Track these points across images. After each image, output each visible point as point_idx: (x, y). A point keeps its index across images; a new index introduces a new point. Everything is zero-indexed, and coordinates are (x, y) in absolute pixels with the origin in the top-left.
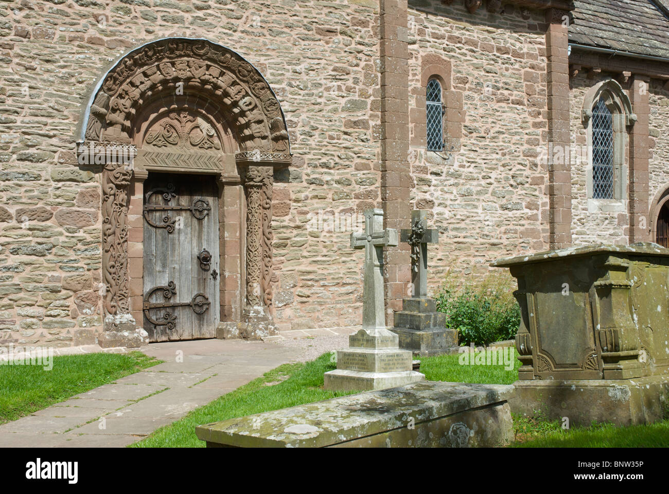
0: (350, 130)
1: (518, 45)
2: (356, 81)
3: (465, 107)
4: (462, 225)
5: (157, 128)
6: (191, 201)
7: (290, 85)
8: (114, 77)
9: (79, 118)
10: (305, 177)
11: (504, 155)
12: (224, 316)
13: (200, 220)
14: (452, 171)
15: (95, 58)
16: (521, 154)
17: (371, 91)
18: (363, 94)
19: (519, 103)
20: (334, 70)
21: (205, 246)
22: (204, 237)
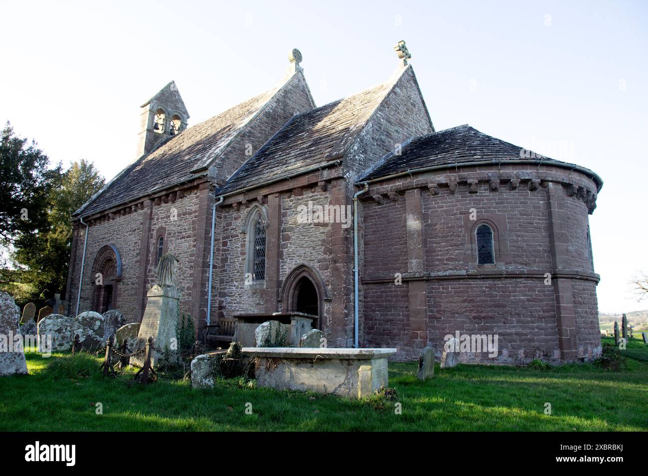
3: (169, 245)
10: (125, 283)
16: (187, 262)
19: (189, 237)
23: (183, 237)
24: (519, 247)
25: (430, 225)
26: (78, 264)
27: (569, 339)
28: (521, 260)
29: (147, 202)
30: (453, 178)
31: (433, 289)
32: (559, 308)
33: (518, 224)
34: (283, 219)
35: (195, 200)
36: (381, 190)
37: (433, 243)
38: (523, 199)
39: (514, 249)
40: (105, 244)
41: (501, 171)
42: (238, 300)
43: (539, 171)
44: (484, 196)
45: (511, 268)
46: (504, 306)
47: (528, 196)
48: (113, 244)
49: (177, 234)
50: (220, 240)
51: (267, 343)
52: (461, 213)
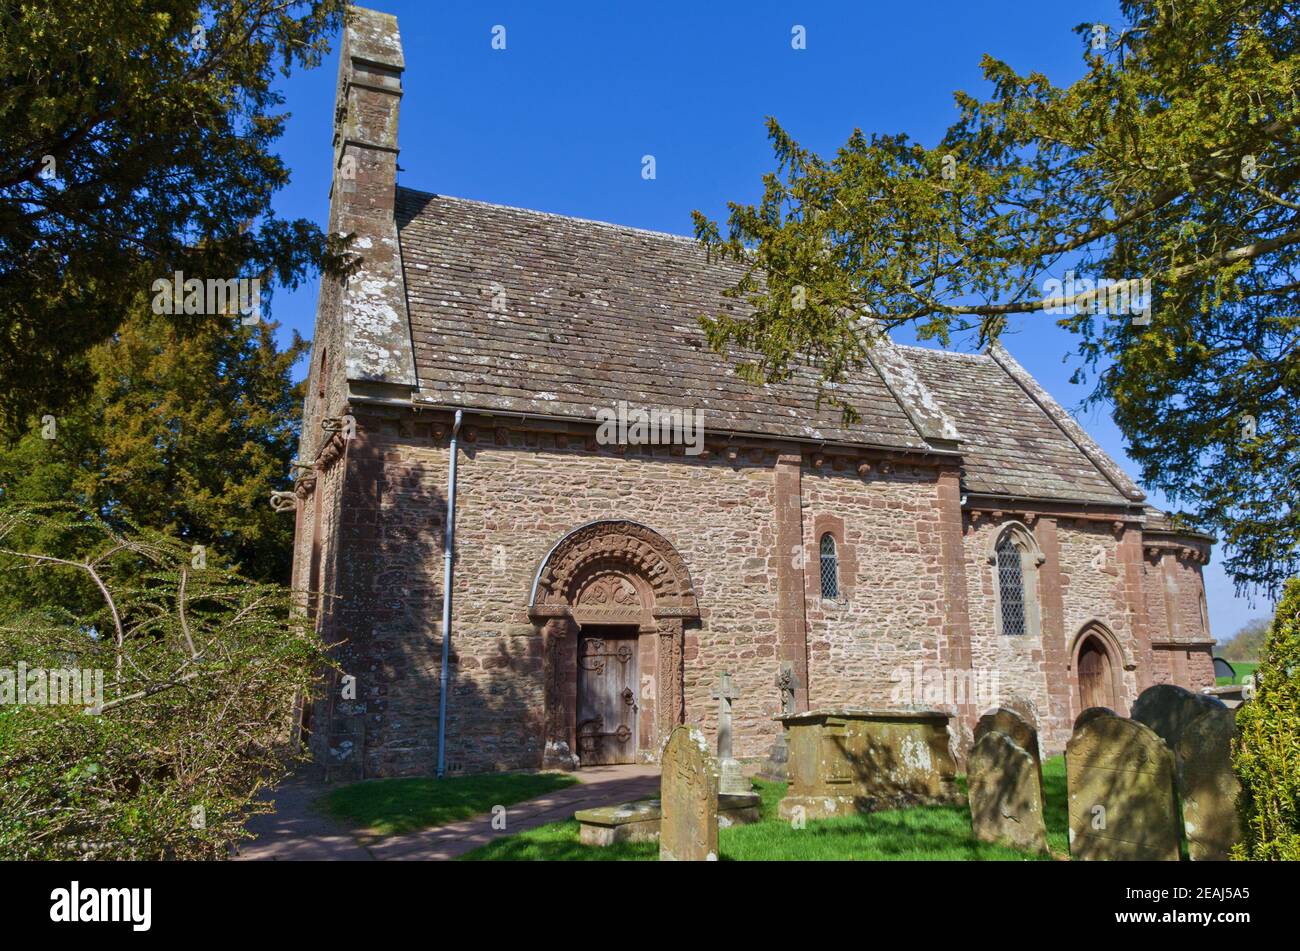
0: (749, 584)
1: (910, 499)
2: (755, 543)
3: (858, 558)
4: (859, 664)
5: (589, 590)
6: (616, 646)
7: (697, 550)
8: (557, 555)
9: (530, 587)
10: (710, 626)
11: (899, 599)
12: (645, 743)
13: (624, 663)
14: (846, 615)
15: (543, 540)
16: (917, 597)
17: (768, 550)
18: (761, 552)
19: (913, 551)
20: (735, 535)
21: (627, 685)
22: (627, 677)
23: (898, 549)
48: (634, 521)
49: (880, 540)
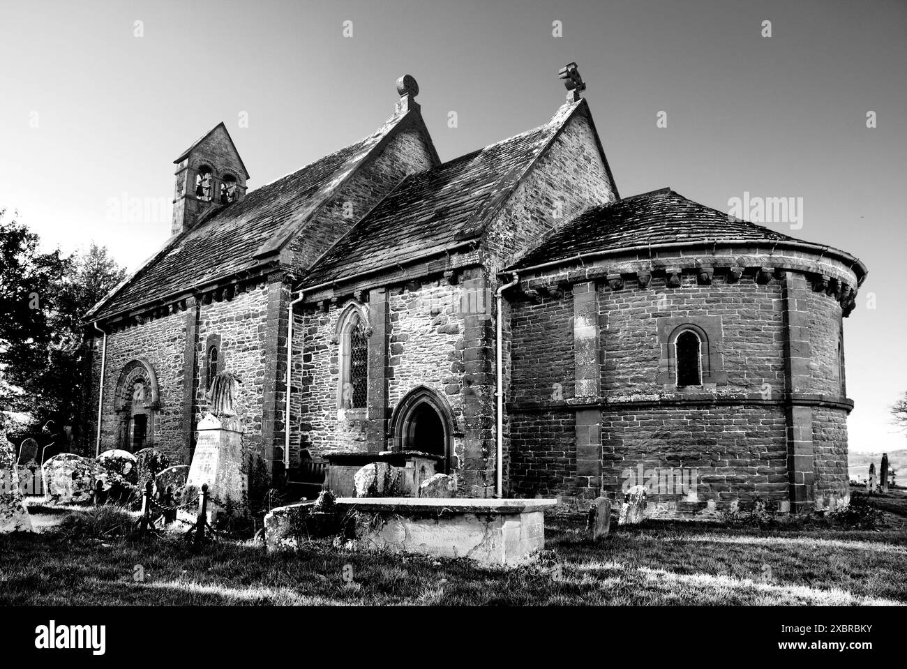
3: (225, 360)
10: (165, 412)
16: (253, 384)
19: (255, 348)
23: (246, 349)
24: (738, 363)
25: (608, 333)
26: (95, 386)
27: (804, 486)
28: (740, 380)
29: (191, 299)
30: (644, 266)
31: (611, 419)
32: (791, 445)
33: (738, 331)
34: (393, 324)
35: (262, 298)
36: (537, 283)
37: (613, 357)
38: (748, 295)
39: (730, 365)
40: (132, 358)
41: (717, 256)
42: (329, 435)
43: (773, 256)
44: (689, 291)
45: (725, 391)
46: (712, 443)
47: (754, 291)
48: (144, 359)
49: (237, 345)
50: (300, 352)
51: (372, 491)
52: (655, 316)
